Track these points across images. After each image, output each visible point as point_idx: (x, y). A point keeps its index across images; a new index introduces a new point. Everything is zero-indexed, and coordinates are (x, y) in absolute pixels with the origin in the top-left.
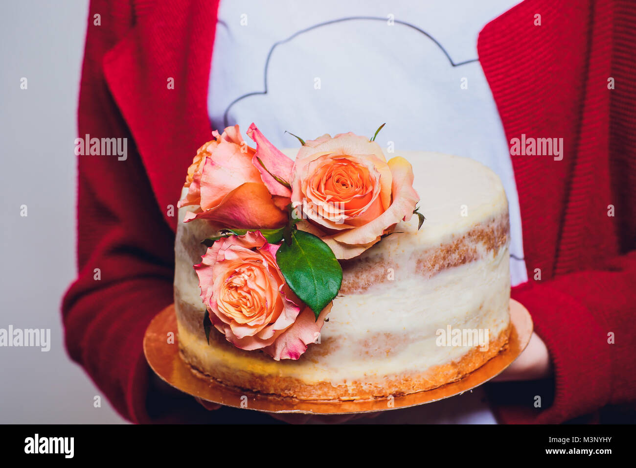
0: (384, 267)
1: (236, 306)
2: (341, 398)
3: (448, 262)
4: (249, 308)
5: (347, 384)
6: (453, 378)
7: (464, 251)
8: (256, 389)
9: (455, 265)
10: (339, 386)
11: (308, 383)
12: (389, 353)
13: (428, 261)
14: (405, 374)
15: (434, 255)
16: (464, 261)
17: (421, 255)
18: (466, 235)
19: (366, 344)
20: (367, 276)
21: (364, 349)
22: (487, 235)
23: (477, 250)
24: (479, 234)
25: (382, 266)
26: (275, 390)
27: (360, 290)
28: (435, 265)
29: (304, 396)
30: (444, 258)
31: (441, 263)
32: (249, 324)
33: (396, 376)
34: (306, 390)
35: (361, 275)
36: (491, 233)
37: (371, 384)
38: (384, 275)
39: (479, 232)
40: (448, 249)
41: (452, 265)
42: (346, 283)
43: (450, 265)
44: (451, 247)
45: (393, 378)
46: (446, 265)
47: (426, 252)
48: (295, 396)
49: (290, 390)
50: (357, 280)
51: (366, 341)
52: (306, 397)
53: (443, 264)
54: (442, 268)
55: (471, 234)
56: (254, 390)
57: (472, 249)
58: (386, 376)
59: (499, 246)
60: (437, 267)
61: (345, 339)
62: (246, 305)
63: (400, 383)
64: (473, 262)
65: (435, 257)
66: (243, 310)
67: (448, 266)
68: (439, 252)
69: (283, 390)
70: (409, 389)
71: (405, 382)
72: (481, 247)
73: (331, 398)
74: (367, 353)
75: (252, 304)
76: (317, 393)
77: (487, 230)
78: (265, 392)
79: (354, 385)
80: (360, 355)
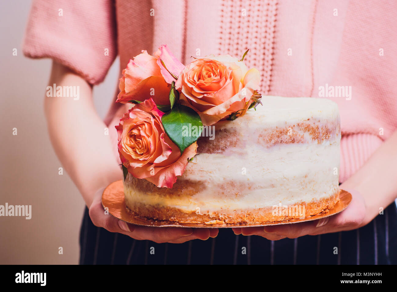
0: (236, 136)
1: (133, 148)
2: (205, 222)
3: (281, 140)
4: (141, 148)
5: (209, 213)
6: (282, 219)
7: (294, 135)
8: (156, 217)
9: (286, 143)
10: (205, 215)
11: (185, 212)
12: (237, 195)
13: (267, 136)
14: (248, 210)
15: (271, 133)
16: (293, 141)
17: (262, 132)
18: (296, 125)
19: (222, 187)
20: (225, 141)
21: (221, 191)
22: (313, 129)
23: (304, 137)
24: (306, 126)
25: (235, 135)
26: (166, 217)
27: (220, 151)
28: (271, 140)
29: (183, 221)
30: (278, 137)
31: (276, 139)
32: (140, 159)
33: (242, 211)
34: (184, 216)
35: (221, 140)
36: (316, 128)
37: (225, 215)
38: (236, 142)
39: (306, 125)
40: (282, 131)
41: (284, 142)
42: (211, 145)
43: (282, 142)
44: (284, 130)
45: (240, 213)
46: (280, 141)
47: (266, 130)
48: (177, 221)
49: (175, 216)
50: (218, 144)
51: (222, 185)
52: (183, 222)
53: (277, 140)
54: (276, 143)
55: (300, 125)
56: (155, 218)
57: (300, 135)
58: (235, 210)
59: (323, 139)
60: (273, 141)
61: (209, 182)
62: (139, 147)
63: (244, 216)
64: (300, 144)
65: (272, 135)
66: (137, 150)
67: (281, 142)
68: (275, 132)
69: (170, 217)
70: (251, 221)
71: (248, 216)
72: (307, 136)
73: (199, 222)
74: (223, 193)
75: (142, 146)
76: (190, 219)
77: (312, 125)
78: (160, 219)
79: (214, 215)
80: (219, 194)
